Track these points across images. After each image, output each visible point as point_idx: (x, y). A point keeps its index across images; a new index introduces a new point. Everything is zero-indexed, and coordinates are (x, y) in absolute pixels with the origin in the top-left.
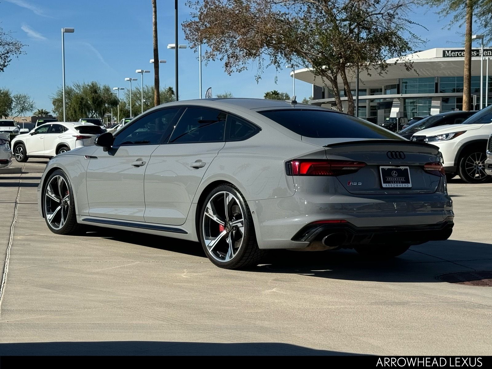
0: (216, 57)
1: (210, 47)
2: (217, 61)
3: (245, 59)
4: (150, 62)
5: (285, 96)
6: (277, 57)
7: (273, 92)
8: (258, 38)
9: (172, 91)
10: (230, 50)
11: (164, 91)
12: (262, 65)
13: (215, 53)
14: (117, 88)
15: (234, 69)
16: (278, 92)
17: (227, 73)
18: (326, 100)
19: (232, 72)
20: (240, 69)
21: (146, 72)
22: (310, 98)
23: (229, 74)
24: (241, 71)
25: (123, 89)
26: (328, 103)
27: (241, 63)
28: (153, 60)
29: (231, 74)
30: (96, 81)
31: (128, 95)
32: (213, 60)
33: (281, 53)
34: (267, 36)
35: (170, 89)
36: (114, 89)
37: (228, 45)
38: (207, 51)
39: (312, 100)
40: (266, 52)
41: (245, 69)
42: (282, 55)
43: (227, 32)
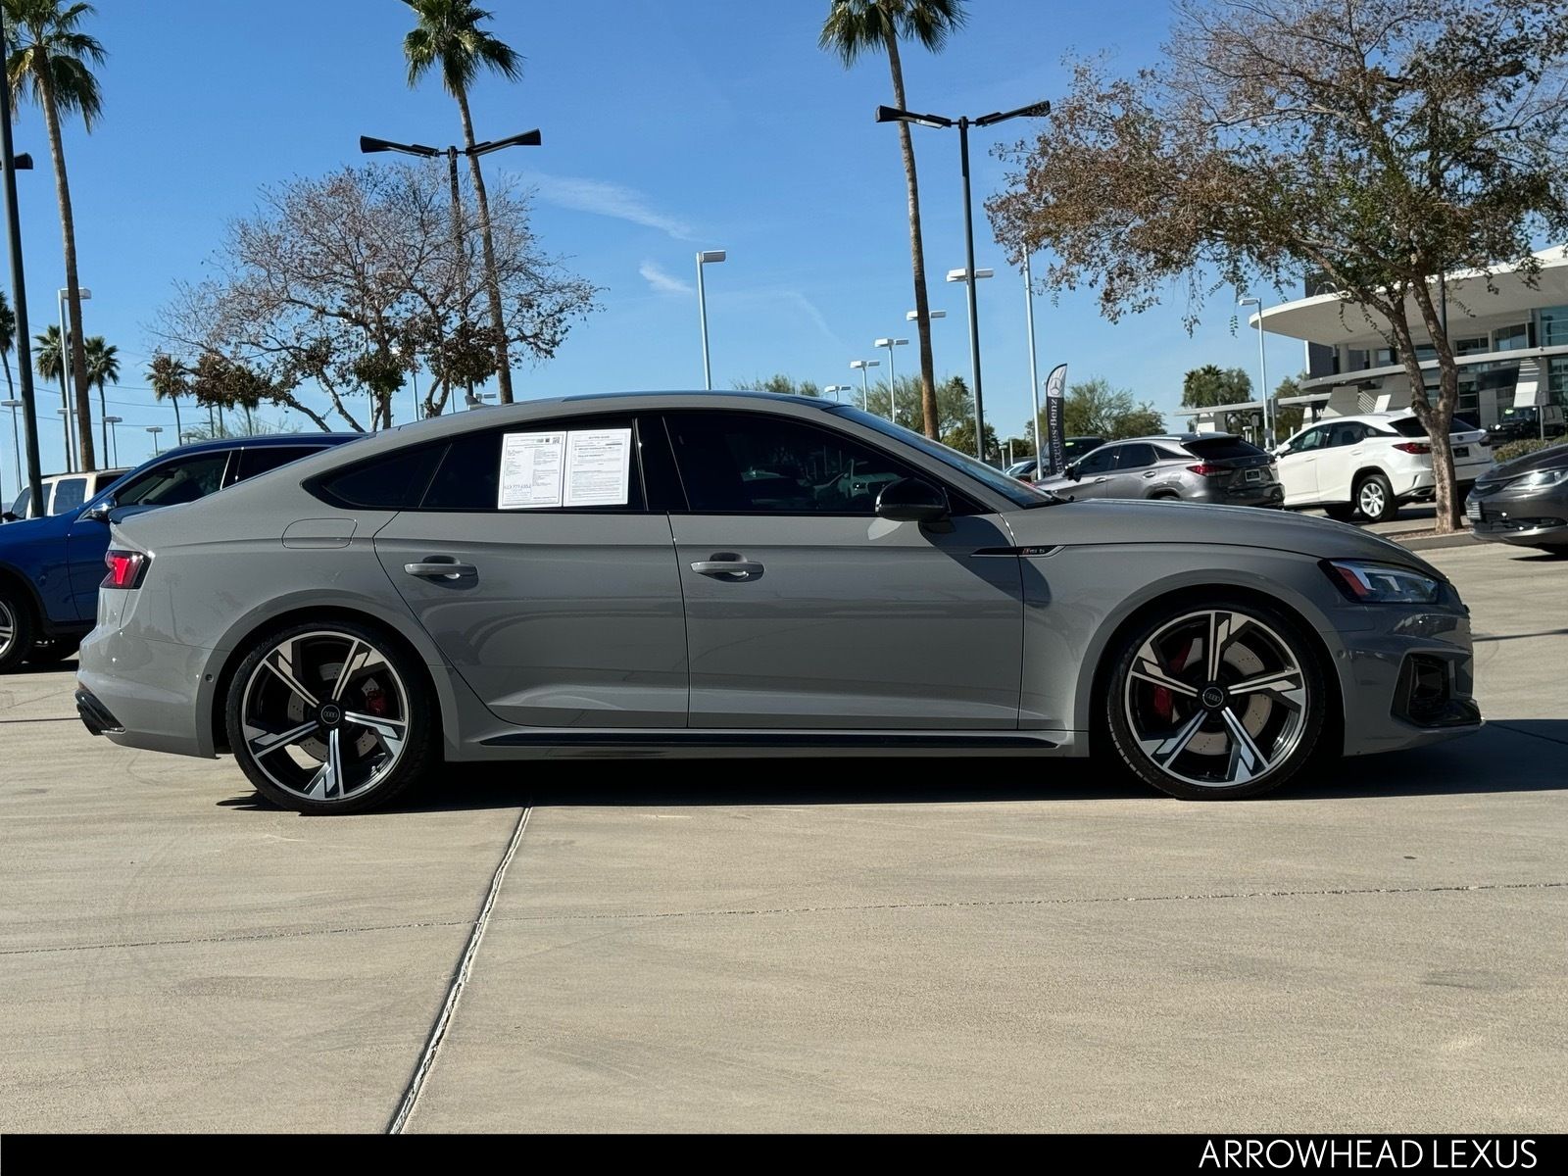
0: (1078, 279)
1: (1062, 255)
2: (1083, 290)
3: (1153, 278)
4: (908, 319)
5: (1238, 376)
6: (1238, 263)
7: (1206, 368)
8: (1187, 218)
9: (963, 385)
10: (1111, 256)
11: (944, 385)
12: (1198, 289)
13: (1074, 269)
14: (833, 388)
15: (1124, 305)
16: (1217, 369)
17: (1106, 318)
18: (1344, 377)
19: (1121, 314)
20: (1141, 304)
21: (898, 343)
22: (1300, 377)
23: (1112, 319)
24: (1143, 307)
25: (849, 388)
26: (1350, 383)
27: (1141, 288)
28: (915, 314)
29: (1118, 318)
30: (786, 376)
31: (861, 402)
32: (1070, 288)
33: (1249, 249)
34: (1210, 209)
35: (958, 382)
36: (827, 389)
37: (1106, 245)
38: (1052, 265)
39: (1306, 379)
40: (1207, 255)
41: (1154, 303)
42: (1251, 257)
43: (1103, 213)
